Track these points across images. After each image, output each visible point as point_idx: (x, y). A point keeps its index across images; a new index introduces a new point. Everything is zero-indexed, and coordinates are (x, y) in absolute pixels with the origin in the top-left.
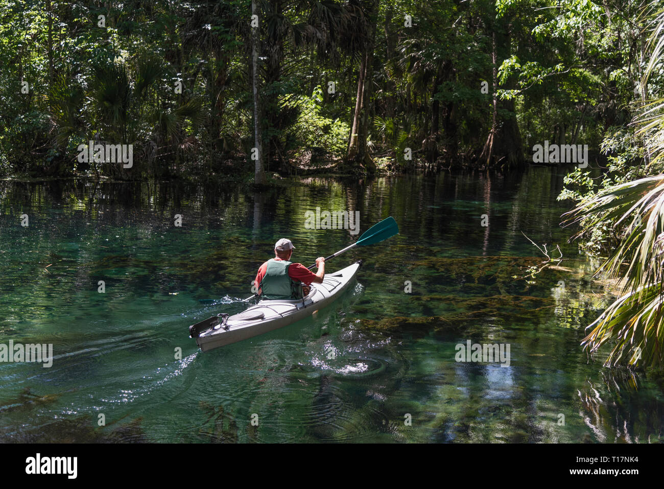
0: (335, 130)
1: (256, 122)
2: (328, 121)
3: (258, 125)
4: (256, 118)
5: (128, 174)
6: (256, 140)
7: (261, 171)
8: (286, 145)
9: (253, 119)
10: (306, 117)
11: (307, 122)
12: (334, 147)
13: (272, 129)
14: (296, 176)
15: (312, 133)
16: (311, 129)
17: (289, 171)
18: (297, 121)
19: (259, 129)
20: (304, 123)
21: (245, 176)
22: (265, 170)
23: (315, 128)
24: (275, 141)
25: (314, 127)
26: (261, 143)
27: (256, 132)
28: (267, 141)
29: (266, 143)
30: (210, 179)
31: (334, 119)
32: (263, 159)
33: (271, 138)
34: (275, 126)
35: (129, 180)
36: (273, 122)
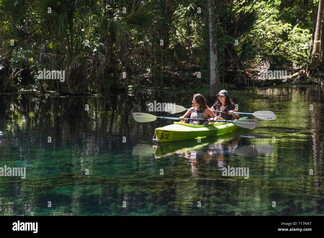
0: (294, 36)
1: (211, 30)
2: (287, 26)
3: (213, 33)
4: (210, 26)
5: (75, 88)
6: (211, 49)
7: (217, 82)
8: (242, 54)
9: (207, 26)
10: (263, 23)
11: (264, 29)
12: (295, 55)
13: (226, 36)
14: (253, 86)
15: (269, 40)
16: (269, 35)
17: (246, 83)
18: (253, 27)
19: (214, 37)
20: (261, 30)
21: (199, 88)
22: (221, 81)
23: (273, 35)
24: (230, 50)
25: (273, 33)
26: (216, 52)
27: (211, 41)
28: (221, 50)
29: (220, 51)
30: (161, 92)
31: (294, 25)
32: (218, 70)
33: (226, 47)
34: (229, 34)
35: (75, 95)
36: (227, 30)
